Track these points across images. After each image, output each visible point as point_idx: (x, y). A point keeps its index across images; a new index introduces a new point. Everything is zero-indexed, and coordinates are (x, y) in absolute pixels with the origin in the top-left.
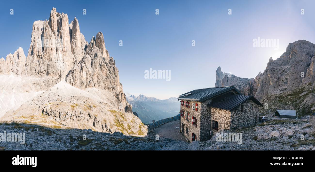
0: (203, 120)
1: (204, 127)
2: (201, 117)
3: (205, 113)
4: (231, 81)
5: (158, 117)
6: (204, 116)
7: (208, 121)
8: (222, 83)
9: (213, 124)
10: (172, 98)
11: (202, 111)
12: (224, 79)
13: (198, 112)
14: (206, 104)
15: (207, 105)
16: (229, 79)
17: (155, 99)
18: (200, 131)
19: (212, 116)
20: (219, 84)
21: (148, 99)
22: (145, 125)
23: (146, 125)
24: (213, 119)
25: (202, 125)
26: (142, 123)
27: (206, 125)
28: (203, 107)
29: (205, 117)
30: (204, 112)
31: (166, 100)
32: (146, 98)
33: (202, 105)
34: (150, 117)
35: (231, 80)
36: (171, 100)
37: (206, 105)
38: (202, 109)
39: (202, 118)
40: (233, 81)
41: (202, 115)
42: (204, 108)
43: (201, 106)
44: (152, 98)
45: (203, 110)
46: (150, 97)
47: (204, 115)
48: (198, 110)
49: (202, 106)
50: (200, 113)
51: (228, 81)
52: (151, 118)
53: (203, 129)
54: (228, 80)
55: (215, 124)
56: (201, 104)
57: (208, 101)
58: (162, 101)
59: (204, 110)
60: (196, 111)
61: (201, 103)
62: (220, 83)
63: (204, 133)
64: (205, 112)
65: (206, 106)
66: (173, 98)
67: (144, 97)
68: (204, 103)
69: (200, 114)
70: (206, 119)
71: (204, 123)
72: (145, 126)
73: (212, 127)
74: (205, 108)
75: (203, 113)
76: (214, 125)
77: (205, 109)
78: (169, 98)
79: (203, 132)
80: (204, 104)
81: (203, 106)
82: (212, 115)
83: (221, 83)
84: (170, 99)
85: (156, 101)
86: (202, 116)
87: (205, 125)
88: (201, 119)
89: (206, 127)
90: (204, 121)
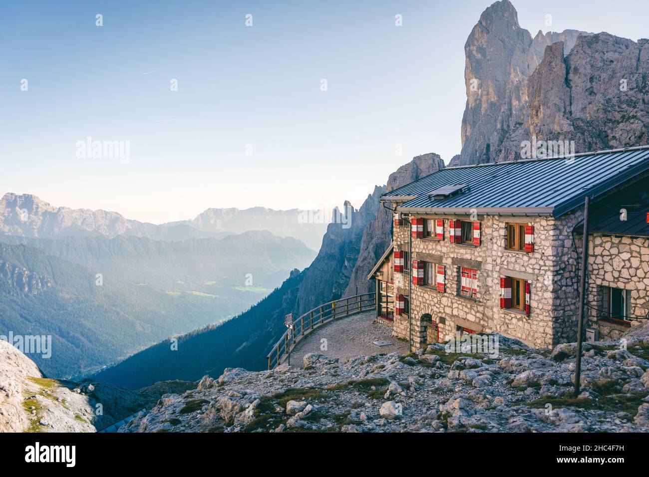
0: (561, 286)
1: (566, 314)
2: (554, 276)
3: (566, 259)
4: (591, 80)
5: (139, 329)
6: (564, 269)
7: (577, 290)
8: (532, 95)
9: (600, 303)
10: (217, 212)
11: (558, 253)
12: (539, 72)
13: (538, 256)
14: (570, 224)
15: (572, 229)
16: (576, 70)
17: (115, 219)
18: (553, 328)
19: (595, 272)
20: (510, 110)
21: (67, 223)
22: (66, 390)
23: (72, 389)
24: (599, 282)
25: (560, 305)
26: (44, 376)
27: (573, 307)
28: (561, 237)
29: (567, 275)
30: (563, 255)
31: (182, 227)
32: (53, 216)
33: (556, 228)
34: (82, 334)
35: (589, 71)
36: (212, 222)
37: (569, 227)
38: (557, 243)
39: (559, 277)
40: (604, 75)
41: (558, 268)
42: (563, 240)
43: (551, 233)
44: (94, 214)
45: (560, 249)
46: (82, 210)
47: (565, 267)
48: (536, 247)
49: (558, 232)
50: (551, 258)
51: (567, 81)
52: (87, 338)
53: (564, 321)
54: (571, 76)
55: (606, 305)
56: (554, 225)
57: (577, 216)
58: (159, 228)
59: (563, 246)
60: (528, 253)
61: (552, 223)
62: (515, 103)
63: (564, 336)
64: (567, 254)
65: (570, 234)
66: (221, 210)
67: (40, 211)
68: (564, 223)
69: (551, 263)
70: (573, 283)
71: (566, 298)
72: (64, 392)
73: (597, 317)
74: (566, 241)
75: (561, 257)
76: (602, 306)
77: (568, 243)
78: (201, 215)
79: (562, 333)
80: (564, 226)
81: (561, 233)
82: (595, 267)
83: (525, 98)
84: (205, 216)
85: (121, 230)
86: (557, 271)
87: (568, 305)
88: (554, 282)
89: (571, 313)
90: (564, 288)
